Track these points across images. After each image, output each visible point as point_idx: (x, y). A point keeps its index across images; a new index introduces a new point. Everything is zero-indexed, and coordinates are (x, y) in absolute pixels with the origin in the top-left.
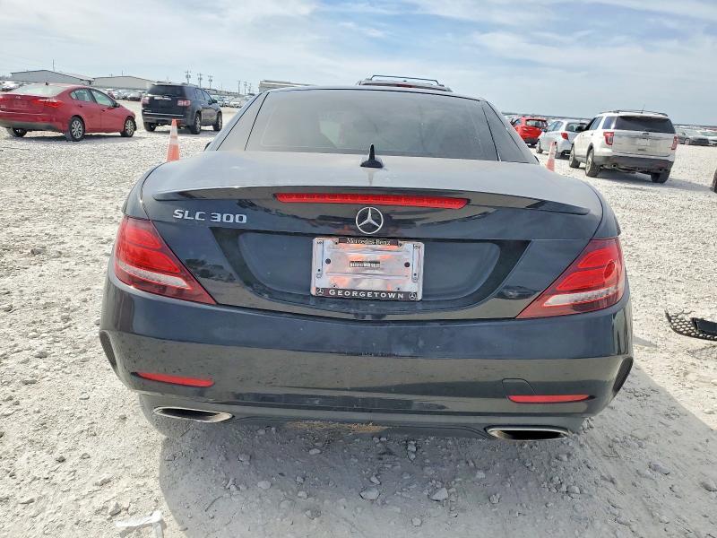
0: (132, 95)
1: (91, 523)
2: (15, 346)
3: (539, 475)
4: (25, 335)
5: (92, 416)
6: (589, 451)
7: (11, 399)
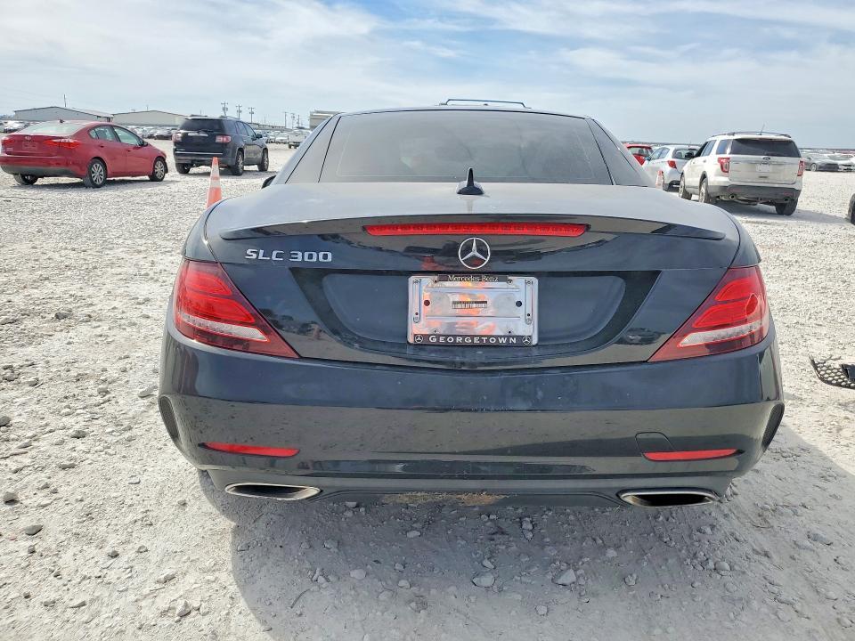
0: (159, 132)
1: (157, 628)
2: (47, 425)
3: (680, 551)
4: (57, 412)
5: (146, 503)
6: (735, 522)
7: (47, 486)
